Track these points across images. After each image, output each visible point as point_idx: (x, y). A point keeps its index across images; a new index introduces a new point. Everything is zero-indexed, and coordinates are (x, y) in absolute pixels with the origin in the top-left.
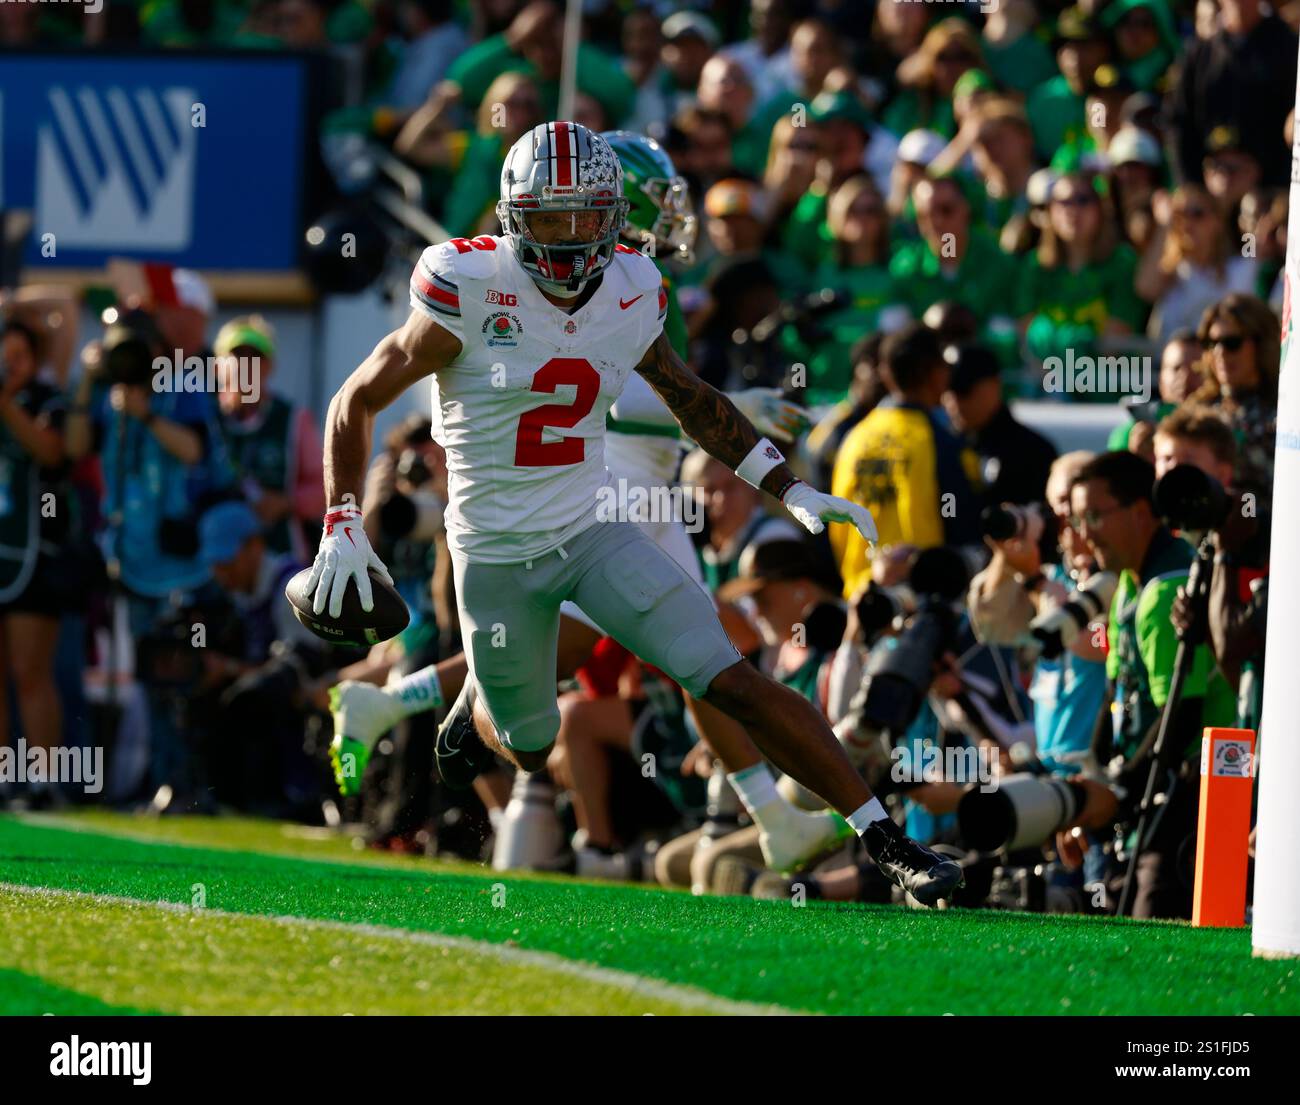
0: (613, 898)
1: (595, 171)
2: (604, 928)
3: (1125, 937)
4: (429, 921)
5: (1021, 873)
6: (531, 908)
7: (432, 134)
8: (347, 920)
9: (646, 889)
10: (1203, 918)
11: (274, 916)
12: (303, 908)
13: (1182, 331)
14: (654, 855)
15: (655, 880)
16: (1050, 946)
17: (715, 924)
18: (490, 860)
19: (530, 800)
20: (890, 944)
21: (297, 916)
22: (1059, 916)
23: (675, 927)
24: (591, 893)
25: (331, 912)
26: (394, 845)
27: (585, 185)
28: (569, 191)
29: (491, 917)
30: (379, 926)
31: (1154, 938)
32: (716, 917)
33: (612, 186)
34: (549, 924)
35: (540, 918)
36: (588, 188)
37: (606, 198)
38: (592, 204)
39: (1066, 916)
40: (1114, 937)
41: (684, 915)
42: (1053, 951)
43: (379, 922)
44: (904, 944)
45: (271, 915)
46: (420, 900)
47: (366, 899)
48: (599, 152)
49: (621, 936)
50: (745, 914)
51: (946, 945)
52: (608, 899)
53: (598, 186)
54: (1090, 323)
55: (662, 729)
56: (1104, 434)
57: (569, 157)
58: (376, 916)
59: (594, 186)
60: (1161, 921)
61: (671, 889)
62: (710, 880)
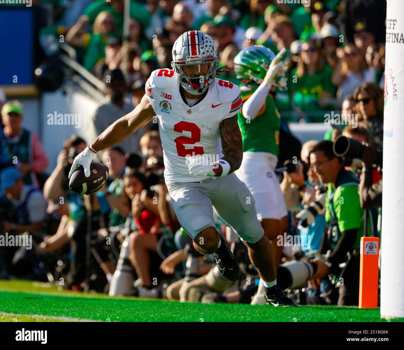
0: (152, 305)
1: (205, 49)
2: (149, 315)
3: (335, 313)
4: (86, 315)
5: (297, 291)
6: (123, 309)
7: (78, 35)
8: (57, 315)
9: (164, 301)
10: (363, 305)
11: (31, 315)
12: (41, 312)
13: (349, 96)
14: (166, 289)
15: (167, 298)
16: (309, 317)
17: (189, 313)
18: (108, 293)
19: (123, 271)
20: (251, 318)
21: (40, 315)
22: (311, 306)
23: (174, 314)
24: (144, 303)
25: (52, 313)
26: (73, 288)
27: (202, 54)
28: (196, 57)
29: (109, 313)
30: (69, 317)
31: (345, 313)
32: (189, 310)
33: (212, 54)
34: (130, 314)
35: (126, 312)
36: (203, 55)
37: (210, 58)
38: (205, 61)
39: (313, 306)
40: (331, 313)
41: (178, 310)
42: (309, 319)
43: (69, 316)
44: (256, 318)
45: (30, 315)
46: (83, 308)
47: (64, 308)
48: (207, 42)
49: (155, 318)
50: (199, 309)
51: (272, 318)
52: (150, 305)
53: (207, 54)
54: (316, 94)
55: (168, 244)
56: (323, 134)
57: (195, 45)
58: (68, 314)
59: (205, 55)
60: (348, 307)
61: (172, 301)
62: (187, 297)
